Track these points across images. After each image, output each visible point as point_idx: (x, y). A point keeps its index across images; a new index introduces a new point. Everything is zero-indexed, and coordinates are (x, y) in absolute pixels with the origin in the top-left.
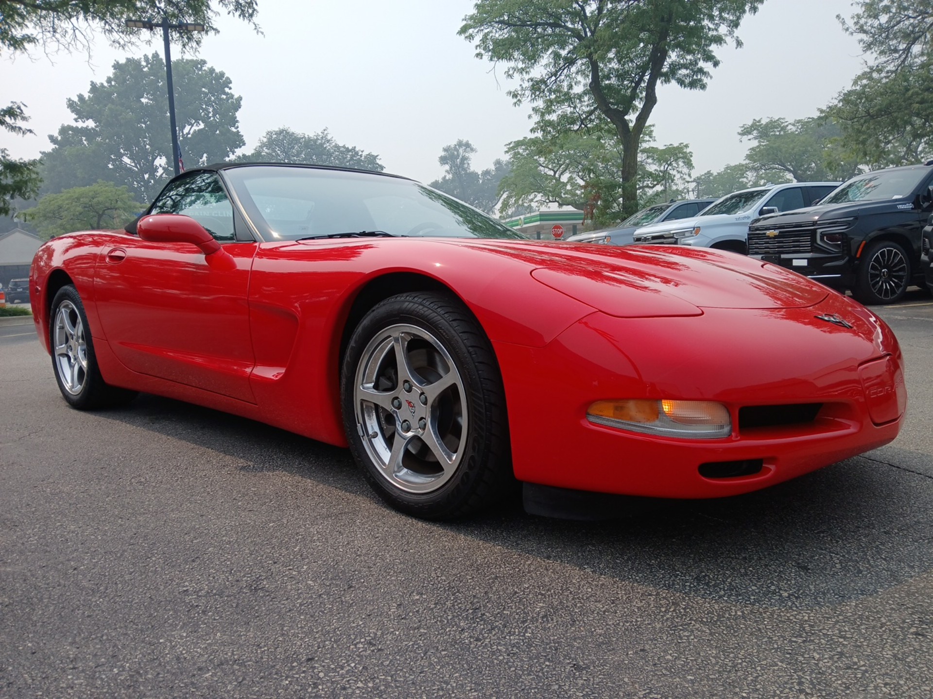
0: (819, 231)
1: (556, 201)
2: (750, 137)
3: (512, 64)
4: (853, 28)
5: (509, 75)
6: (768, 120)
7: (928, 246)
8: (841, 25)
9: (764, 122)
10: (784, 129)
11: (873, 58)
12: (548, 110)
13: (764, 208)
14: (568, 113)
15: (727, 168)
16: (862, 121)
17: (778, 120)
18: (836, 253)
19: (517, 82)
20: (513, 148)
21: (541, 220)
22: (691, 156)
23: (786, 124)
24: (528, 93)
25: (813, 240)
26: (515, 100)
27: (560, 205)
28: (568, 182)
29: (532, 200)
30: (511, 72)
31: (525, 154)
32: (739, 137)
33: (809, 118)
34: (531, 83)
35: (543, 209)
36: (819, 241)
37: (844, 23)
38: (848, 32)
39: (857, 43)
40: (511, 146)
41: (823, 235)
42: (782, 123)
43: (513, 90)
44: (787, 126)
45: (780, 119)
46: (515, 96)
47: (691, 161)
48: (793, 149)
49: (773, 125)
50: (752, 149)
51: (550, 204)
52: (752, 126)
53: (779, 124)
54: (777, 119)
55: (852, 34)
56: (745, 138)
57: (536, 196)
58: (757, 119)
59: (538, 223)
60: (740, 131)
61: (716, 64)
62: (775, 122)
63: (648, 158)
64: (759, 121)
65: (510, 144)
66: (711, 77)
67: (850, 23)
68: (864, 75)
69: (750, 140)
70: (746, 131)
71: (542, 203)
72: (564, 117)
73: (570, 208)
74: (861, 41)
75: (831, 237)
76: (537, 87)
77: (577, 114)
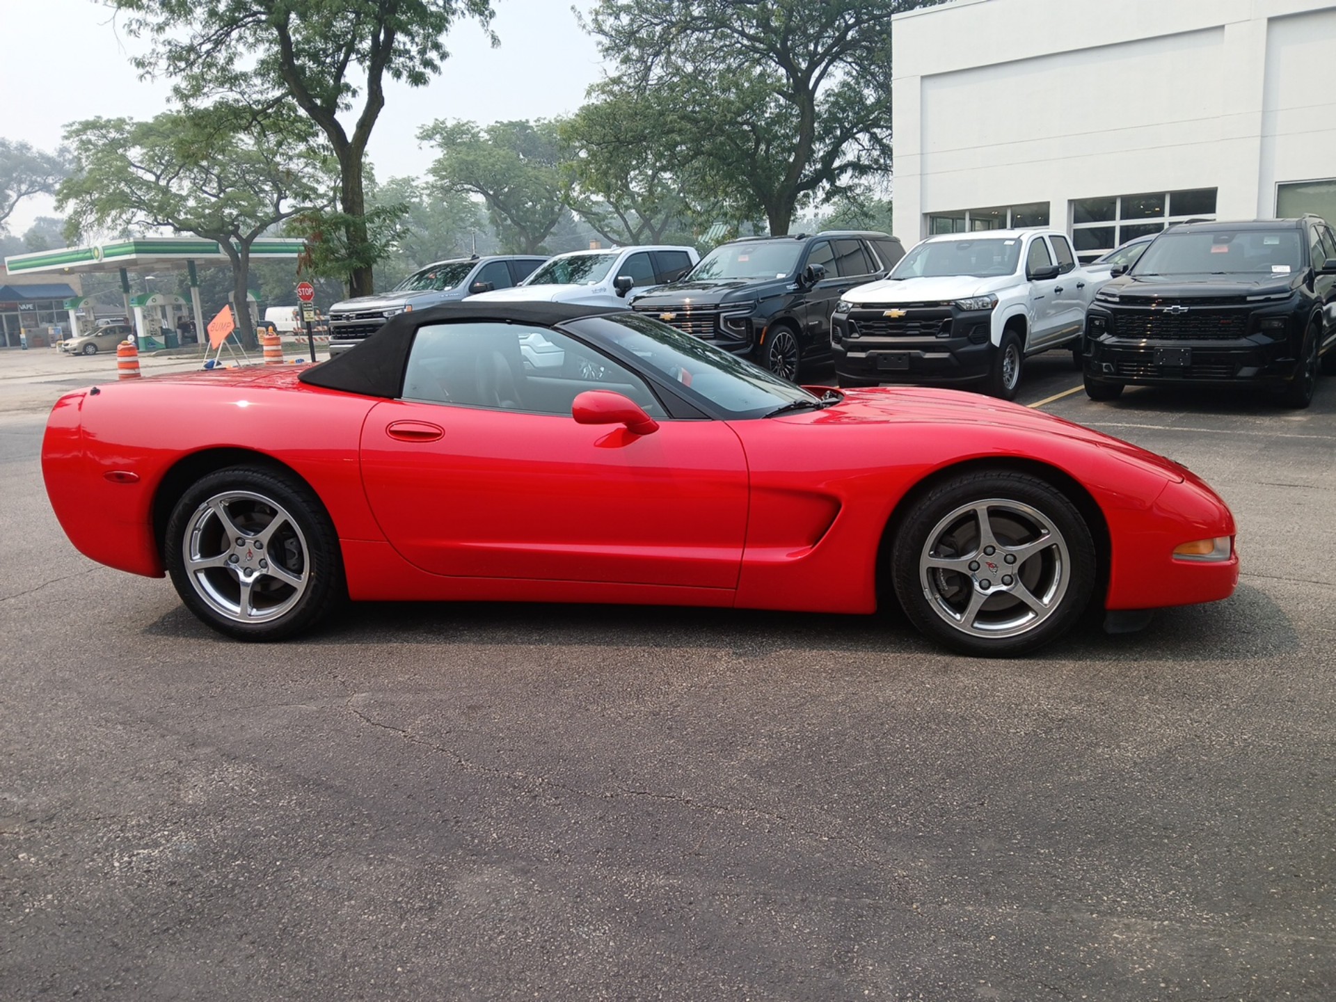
0: (723, 315)
1: (168, 224)
2: (433, 143)
3: (139, 15)
4: (591, 26)
5: (131, 31)
6: (455, 122)
7: (840, 335)
8: (577, 19)
9: (450, 124)
10: (475, 136)
11: (613, 67)
12: (197, 91)
13: (620, 278)
14: (230, 99)
15: (392, 182)
16: (610, 148)
17: (467, 123)
18: (740, 339)
19: (145, 44)
20: (78, 133)
21: (137, 252)
22: (372, 169)
23: (478, 129)
24: (163, 63)
25: (717, 325)
26: (141, 71)
27: (177, 230)
28: (189, 195)
29: (129, 222)
30: (134, 26)
31: (101, 143)
32: (418, 141)
33: (497, 122)
34: (168, 48)
35: (151, 235)
36: (722, 327)
37: (580, 18)
38: (585, 30)
39: (595, 44)
40: (74, 128)
41: (726, 319)
42: (473, 128)
43: (139, 56)
44: (479, 132)
45: (468, 122)
46: (140, 64)
47: (373, 175)
48: (493, 165)
49: (460, 129)
50: (439, 161)
51: (162, 228)
52: (434, 128)
53: (468, 129)
54: (465, 121)
55: (589, 33)
56: (426, 144)
57: (134, 215)
58: (441, 119)
59: (134, 256)
60: (419, 135)
61: (444, 56)
62: (463, 125)
63: (307, 165)
64: (443, 123)
65: (71, 125)
66: (440, 73)
67: (588, 19)
68: (603, 88)
69: (432, 147)
70: (427, 135)
71: (148, 226)
72: (222, 104)
73: (187, 235)
74: (599, 43)
75: (735, 321)
76: (181, 56)
77: (245, 103)
